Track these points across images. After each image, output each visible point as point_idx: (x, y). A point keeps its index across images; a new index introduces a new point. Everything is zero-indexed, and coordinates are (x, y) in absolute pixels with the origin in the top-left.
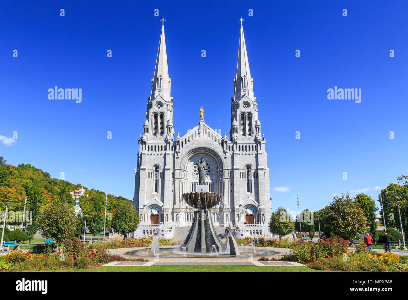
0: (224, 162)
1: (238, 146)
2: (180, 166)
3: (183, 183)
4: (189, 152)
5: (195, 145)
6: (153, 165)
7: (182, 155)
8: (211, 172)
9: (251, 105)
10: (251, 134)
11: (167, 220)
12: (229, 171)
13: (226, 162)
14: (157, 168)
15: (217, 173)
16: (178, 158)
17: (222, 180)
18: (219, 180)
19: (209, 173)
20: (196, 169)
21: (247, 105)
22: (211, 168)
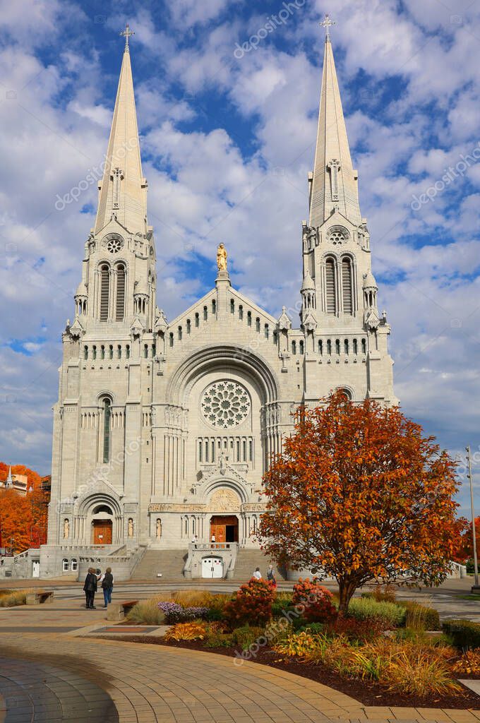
0: (280, 383)
1: (316, 339)
2: (167, 395)
3: (175, 440)
4: (187, 361)
5: (205, 342)
6: (98, 394)
7: (169, 368)
8: (247, 412)
9: (352, 236)
10: (351, 310)
11: (131, 533)
12: (291, 406)
13: (285, 382)
14: (107, 402)
15: (263, 412)
16: (160, 374)
17: (275, 430)
18: (268, 432)
19: (244, 413)
20: (209, 405)
21: (342, 236)
22: (249, 401)
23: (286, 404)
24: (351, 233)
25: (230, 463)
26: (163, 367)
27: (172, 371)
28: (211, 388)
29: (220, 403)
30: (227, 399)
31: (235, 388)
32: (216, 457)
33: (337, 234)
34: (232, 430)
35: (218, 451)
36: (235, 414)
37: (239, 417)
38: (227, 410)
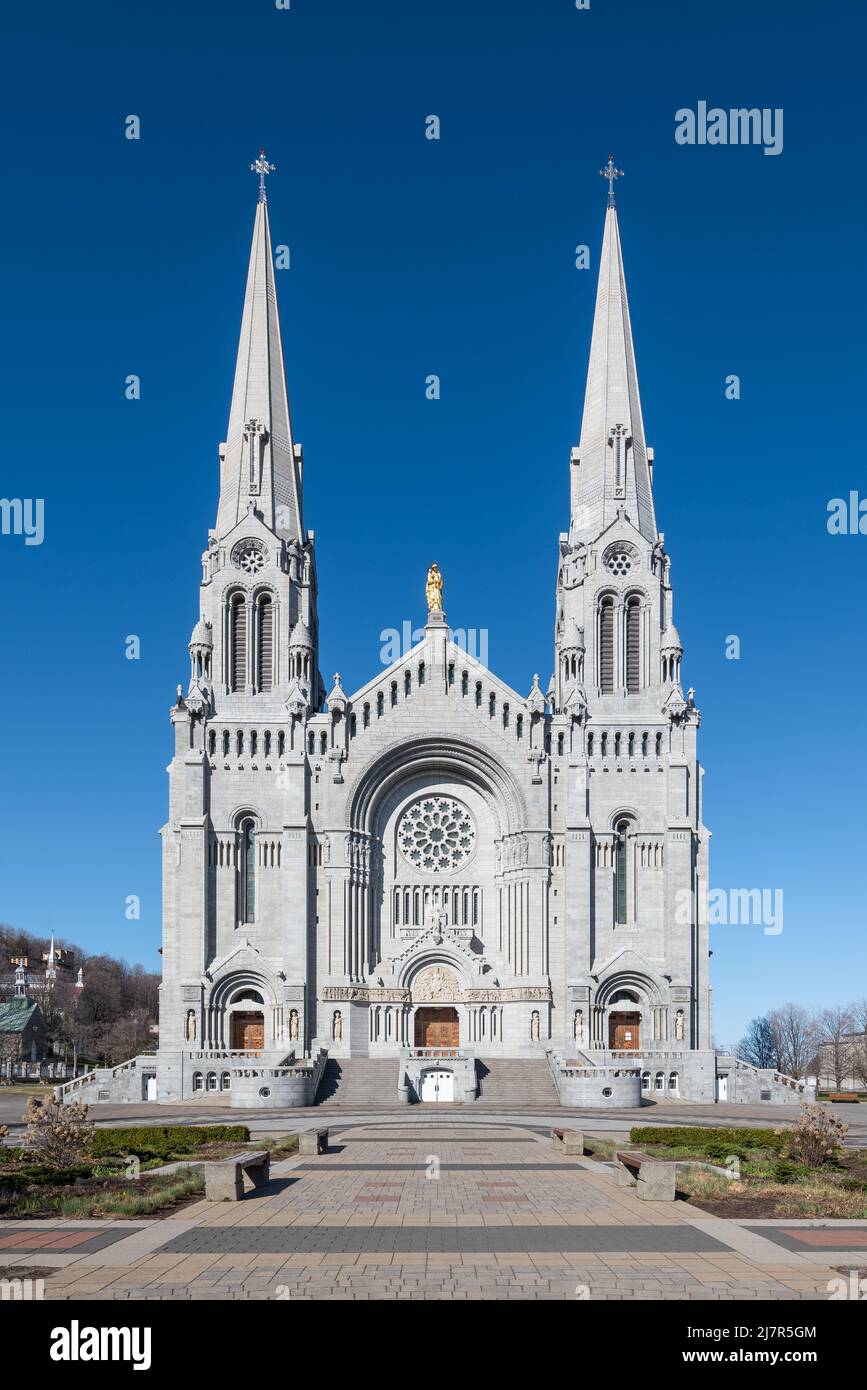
1: (585, 733)
2: (347, 816)
4: (380, 762)
5: (406, 730)
7: (351, 771)
12: (546, 838)
14: (248, 823)
17: (519, 875)
19: (466, 849)
20: (411, 834)
21: (628, 560)
23: (536, 835)
24: (645, 555)
27: (355, 776)
28: (414, 807)
29: (427, 832)
30: (439, 826)
31: (452, 809)
32: (424, 917)
33: (620, 557)
34: (446, 875)
35: (424, 907)
36: (452, 850)
37: (458, 855)
38: (439, 844)
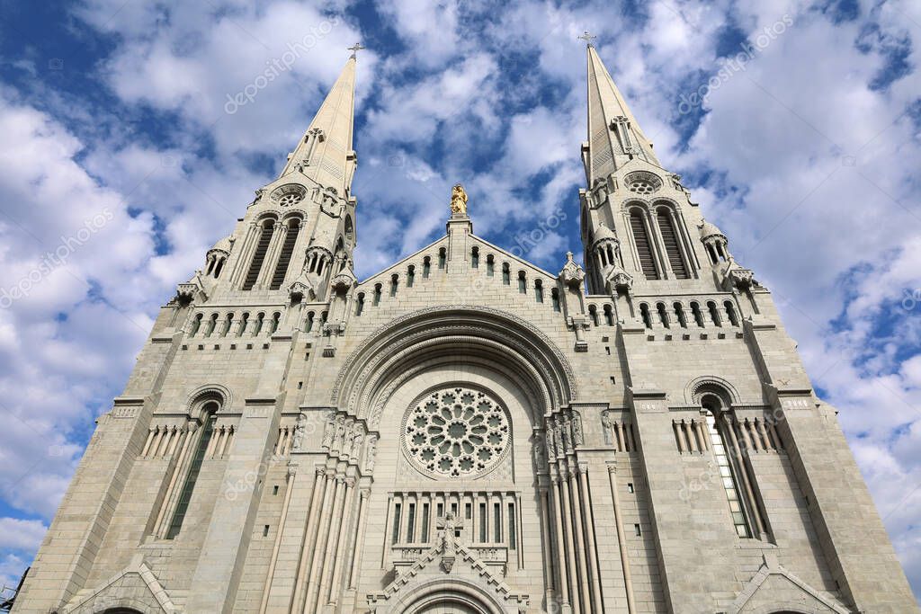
0: (574, 369)
1: (636, 303)
2: (335, 392)
3: (341, 487)
5: (421, 304)
6: (193, 391)
7: (348, 344)
8: (503, 444)
9: (666, 181)
10: (687, 271)
12: (605, 413)
13: (585, 368)
14: (211, 409)
15: (538, 439)
16: (329, 354)
17: (571, 463)
18: (553, 471)
19: (496, 446)
20: (424, 430)
21: (648, 186)
22: (505, 422)
23: (590, 409)
24: (664, 178)
25: (465, 542)
26: (336, 342)
27: (352, 349)
28: (429, 399)
29: (445, 427)
30: (461, 420)
31: (477, 400)
32: (433, 531)
33: (640, 184)
34: (468, 480)
35: (435, 520)
36: (477, 448)
37: (485, 453)
38: (460, 441)
